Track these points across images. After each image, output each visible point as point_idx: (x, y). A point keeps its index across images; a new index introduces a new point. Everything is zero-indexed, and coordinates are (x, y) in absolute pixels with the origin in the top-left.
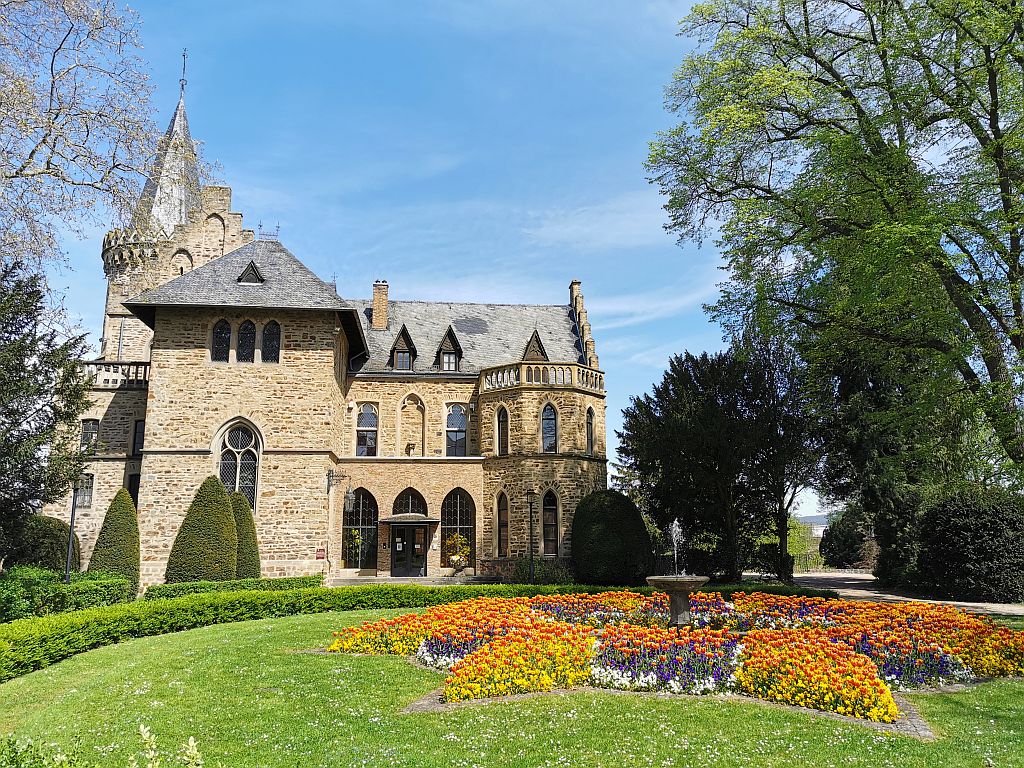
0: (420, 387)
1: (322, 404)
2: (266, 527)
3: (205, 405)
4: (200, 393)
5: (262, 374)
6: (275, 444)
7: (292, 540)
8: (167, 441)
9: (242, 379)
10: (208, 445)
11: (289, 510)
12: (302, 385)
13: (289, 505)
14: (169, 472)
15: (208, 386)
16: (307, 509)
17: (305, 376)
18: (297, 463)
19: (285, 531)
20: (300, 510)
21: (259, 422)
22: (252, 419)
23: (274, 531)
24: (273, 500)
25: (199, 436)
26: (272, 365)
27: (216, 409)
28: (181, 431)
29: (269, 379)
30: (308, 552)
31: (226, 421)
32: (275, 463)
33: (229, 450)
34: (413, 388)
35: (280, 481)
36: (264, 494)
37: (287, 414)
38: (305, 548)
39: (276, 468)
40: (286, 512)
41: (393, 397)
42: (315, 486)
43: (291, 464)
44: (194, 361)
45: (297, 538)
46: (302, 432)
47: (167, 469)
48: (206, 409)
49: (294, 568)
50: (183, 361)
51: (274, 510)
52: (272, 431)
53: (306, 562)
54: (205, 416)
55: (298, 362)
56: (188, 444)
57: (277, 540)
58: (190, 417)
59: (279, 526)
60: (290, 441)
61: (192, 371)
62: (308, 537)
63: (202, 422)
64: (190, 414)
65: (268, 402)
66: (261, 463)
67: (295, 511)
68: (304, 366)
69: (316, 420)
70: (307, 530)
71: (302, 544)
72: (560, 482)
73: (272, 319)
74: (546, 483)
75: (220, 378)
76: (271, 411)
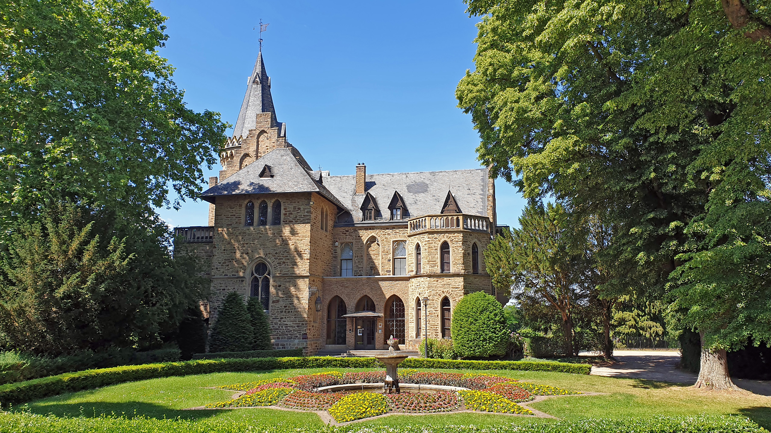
2: (275, 321)
3: (242, 251)
4: (240, 244)
5: (272, 232)
6: (279, 272)
7: (289, 328)
8: (223, 272)
9: (261, 235)
10: (244, 274)
11: (287, 310)
12: (294, 237)
13: (287, 308)
14: (224, 289)
15: (243, 240)
16: (297, 310)
17: (296, 231)
18: (291, 283)
19: (285, 323)
20: (293, 311)
21: (270, 260)
22: (266, 258)
23: (279, 323)
24: (277, 305)
25: (239, 269)
26: (277, 226)
27: (248, 253)
28: (230, 266)
29: (276, 234)
30: (298, 335)
31: (253, 259)
32: (279, 283)
33: (256, 277)
34: (373, 232)
35: (282, 294)
36: (273, 302)
37: (286, 254)
38: (296, 333)
39: (280, 286)
40: (285, 312)
41: (361, 238)
42: (301, 296)
43: (288, 284)
44: (235, 226)
45: (292, 327)
46: (294, 265)
47: (222, 288)
48: (242, 253)
49: (290, 345)
50: (230, 227)
51: (279, 311)
52: (277, 265)
53: (296, 341)
54: (242, 258)
55: (291, 223)
56: (234, 273)
57: (281, 328)
58: (234, 258)
59: (282, 320)
60: (287, 270)
61: (235, 232)
62: (298, 326)
63: (240, 261)
64: (234, 256)
65: (275, 248)
66: (271, 284)
67: (290, 311)
69: (302, 257)
70: (297, 322)
71: (294, 330)
72: (452, 291)
73: (276, 199)
74: (443, 292)
75: (249, 235)
76: (276, 253)
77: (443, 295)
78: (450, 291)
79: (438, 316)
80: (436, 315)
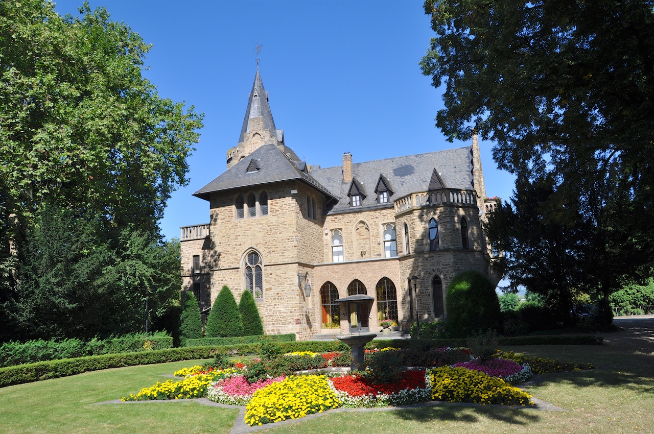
0: (365, 216)
1: (291, 235)
2: (269, 308)
3: (235, 243)
4: (233, 236)
5: (260, 222)
6: (270, 261)
7: (282, 314)
8: (220, 264)
9: (251, 227)
10: (238, 265)
11: (280, 298)
12: (281, 225)
13: (279, 295)
14: (222, 280)
15: (235, 232)
16: (289, 296)
17: (282, 220)
18: (281, 270)
19: (279, 309)
20: (285, 297)
21: (261, 249)
22: (257, 248)
23: (273, 309)
24: (271, 292)
25: (234, 260)
26: (265, 216)
27: (240, 245)
28: (226, 258)
29: (264, 225)
30: (291, 321)
31: (245, 250)
32: (271, 272)
33: (249, 266)
34: (361, 217)
35: (274, 282)
36: (267, 290)
37: (274, 243)
38: (289, 318)
39: (271, 274)
40: (278, 299)
41: (350, 224)
42: (292, 283)
43: (278, 272)
44: (228, 220)
45: (285, 313)
46: (283, 253)
47: (221, 279)
48: (236, 245)
49: (284, 330)
50: (224, 221)
51: (272, 298)
52: (268, 254)
53: (290, 326)
54: (235, 249)
55: (278, 213)
56: (230, 265)
57: (275, 314)
58: (229, 250)
59: (276, 307)
60: (277, 258)
61: (228, 225)
62: (291, 312)
63: (234, 252)
64: (229, 248)
65: (265, 238)
66: (263, 272)
67: (283, 298)
68: (281, 215)
69: (290, 245)
70: (290, 308)
71: (288, 316)
72: (442, 268)
73: (263, 190)
74: (433, 270)
75: (241, 227)
76: (266, 243)
77: (433, 274)
78: (441, 269)
79: (429, 295)
80: (427, 294)
